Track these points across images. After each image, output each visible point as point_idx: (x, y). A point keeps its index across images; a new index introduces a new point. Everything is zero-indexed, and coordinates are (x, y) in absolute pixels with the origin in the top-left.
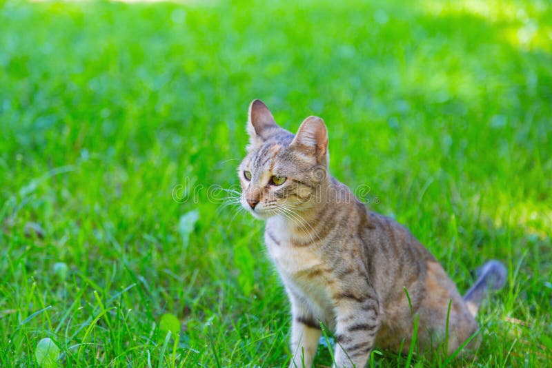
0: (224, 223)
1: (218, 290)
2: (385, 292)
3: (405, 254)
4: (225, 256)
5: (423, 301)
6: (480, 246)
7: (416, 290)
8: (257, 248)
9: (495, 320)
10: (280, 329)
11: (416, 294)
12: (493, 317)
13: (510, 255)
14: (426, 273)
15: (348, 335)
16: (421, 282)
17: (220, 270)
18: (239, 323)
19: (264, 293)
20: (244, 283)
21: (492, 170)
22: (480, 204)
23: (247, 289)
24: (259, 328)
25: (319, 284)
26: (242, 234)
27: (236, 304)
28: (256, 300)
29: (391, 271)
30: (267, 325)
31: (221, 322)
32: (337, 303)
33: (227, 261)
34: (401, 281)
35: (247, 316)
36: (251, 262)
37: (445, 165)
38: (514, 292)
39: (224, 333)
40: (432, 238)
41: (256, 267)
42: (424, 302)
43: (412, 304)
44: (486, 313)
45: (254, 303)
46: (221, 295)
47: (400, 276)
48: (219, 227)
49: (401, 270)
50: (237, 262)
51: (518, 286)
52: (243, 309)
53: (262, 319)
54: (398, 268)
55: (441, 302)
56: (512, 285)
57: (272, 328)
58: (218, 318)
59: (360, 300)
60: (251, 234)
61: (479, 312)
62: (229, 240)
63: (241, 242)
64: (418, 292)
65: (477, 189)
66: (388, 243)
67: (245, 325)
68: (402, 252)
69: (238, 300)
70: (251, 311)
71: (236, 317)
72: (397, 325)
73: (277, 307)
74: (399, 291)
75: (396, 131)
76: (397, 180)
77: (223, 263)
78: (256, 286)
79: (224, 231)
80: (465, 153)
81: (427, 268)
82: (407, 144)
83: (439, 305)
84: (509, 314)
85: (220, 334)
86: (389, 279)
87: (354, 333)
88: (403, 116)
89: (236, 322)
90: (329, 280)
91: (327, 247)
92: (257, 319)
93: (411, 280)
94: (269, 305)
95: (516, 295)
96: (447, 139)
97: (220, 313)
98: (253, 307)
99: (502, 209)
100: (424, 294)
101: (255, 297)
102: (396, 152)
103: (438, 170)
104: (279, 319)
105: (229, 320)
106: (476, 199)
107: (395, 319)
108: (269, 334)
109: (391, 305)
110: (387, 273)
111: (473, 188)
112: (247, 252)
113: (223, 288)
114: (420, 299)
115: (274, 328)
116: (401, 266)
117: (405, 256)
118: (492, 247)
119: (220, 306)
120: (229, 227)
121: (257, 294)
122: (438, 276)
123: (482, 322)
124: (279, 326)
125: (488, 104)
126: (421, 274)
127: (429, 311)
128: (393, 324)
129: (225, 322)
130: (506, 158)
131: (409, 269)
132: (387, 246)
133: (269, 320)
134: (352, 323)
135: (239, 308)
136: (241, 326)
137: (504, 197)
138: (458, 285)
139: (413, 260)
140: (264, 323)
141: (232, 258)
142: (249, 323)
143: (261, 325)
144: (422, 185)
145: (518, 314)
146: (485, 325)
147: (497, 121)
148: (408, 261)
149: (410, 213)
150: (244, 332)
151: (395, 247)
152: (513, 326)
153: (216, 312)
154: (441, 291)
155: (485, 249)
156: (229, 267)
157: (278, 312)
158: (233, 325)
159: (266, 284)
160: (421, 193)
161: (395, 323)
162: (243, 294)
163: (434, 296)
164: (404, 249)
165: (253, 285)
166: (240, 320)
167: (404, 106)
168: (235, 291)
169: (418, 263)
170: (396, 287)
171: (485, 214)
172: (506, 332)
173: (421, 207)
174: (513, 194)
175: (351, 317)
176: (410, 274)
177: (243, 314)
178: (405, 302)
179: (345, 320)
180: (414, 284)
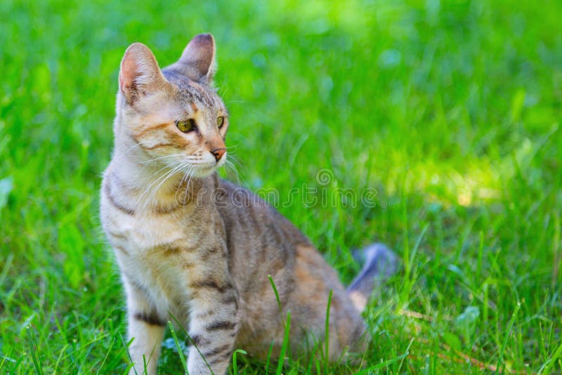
0: (45, 195)
1: (38, 280)
2: (244, 279)
3: (268, 231)
4: (46, 236)
5: (292, 294)
6: (368, 219)
7: (282, 280)
8: (87, 225)
9: (387, 314)
10: (117, 329)
11: (283, 286)
12: (385, 310)
13: (406, 231)
14: (295, 261)
15: (205, 335)
16: (289, 271)
17: (41, 254)
18: (65, 324)
19: (96, 284)
20: (71, 272)
21: (383, 121)
22: (368, 166)
23: (76, 279)
24: (91, 328)
25: (174, 265)
26: (69, 208)
27: (61, 298)
28: (86, 292)
29: (253, 252)
30: (101, 325)
31: (42, 322)
32: (195, 293)
33: (50, 242)
34: (264, 267)
35: (75, 313)
36: (80, 245)
37: (324, 115)
38: (411, 277)
39: (46, 335)
40: (309, 210)
41: (86, 250)
42: (293, 296)
43: (280, 297)
44: (376, 306)
45: (84, 296)
46: (43, 286)
47: (263, 260)
48: (38, 199)
49: (264, 252)
50: (63, 245)
51: (416, 269)
52: (70, 304)
53: (94, 318)
54: (260, 249)
55: (314, 296)
56: (408, 268)
57: (107, 328)
58: (39, 317)
59: (221, 290)
60: (79, 209)
61: (368, 305)
62: (53, 216)
63: (67, 219)
64: (285, 283)
65: (364, 146)
66: (246, 215)
67: (73, 326)
68: (264, 229)
69: (64, 293)
70: (80, 308)
71: (61, 316)
72: (260, 325)
73: (113, 301)
74: (261, 280)
75: (262, 71)
76: (264, 136)
77: (44, 245)
78: (87, 275)
79: (45, 204)
80: (349, 99)
81: (296, 254)
82: (276, 90)
83: (312, 301)
84: (406, 305)
85: (41, 337)
86: (250, 264)
87: (213, 333)
88: (271, 52)
89: (61, 322)
90: (189, 262)
91: (194, 215)
92: (86, 318)
93: (277, 267)
94: (103, 299)
95: (413, 282)
96: (326, 82)
97: (41, 310)
98: (82, 303)
99: (396, 171)
100: (292, 286)
101: (85, 289)
102: (262, 99)
103: (315, 122)
104: (115, 318)
105: (53, 318)
106: (363, 158)
107: (257, 317)
108: (103, 335)
109: (252, 300)
110: (247, 254)
111: (360, 145)
112: (75, 232)
113: (44, 277)
114: (289, 292)
115: (109, 329)
116: (265, 246)
117: (268, 235)
118: (384, 221)
119: (40, 302)
120: (51, 199)
121: (87, 285)
122: (312, 264)
123: (371, 316)
124: (115, 327)
125: (378, 36)
126: (288, 261)
127: (300, 308)
128: (254, 325)
129: (48, 321)
130: (400, 104)
131: (273, 252)
132: (246, 219)
133: (104, 318)
134: (211, 320)
135: (65, 303)
136: (69, 326)
137: (398, 157)
138: (341, 270)
139: (278, 241)
140: (97, 322)
141: (56, 240)
142: (78, 323)
143: (93, 325)
144: (295, 141)
145: (417, 306)
146: (375, 321)
147: (389, 58)
148: (272, 241)
149: (280, 178)
150: (73, 335)
151: (255, 222)
152: (410, 321)
153: (36, 308)
154: (313, 283)
155: (374, 223)
156: (53, 251)
157: (114, 308)
158: (58, 325)
159: (99, 271)
160: (295, 152)
161: (257, 322)
162: (70, 286)
163: (305, 289)
164: (266, 226)
165: (82, 273)
166: (67, 318)
167: (273, 39)
168: (61, 281)
169: (284, 246)
170: (258, 275)
171: (376, 177)
172: (400, 329)
173: (294, 170)
174: (410, 153)
175: (211, 313)
176: (275, 259)
177: (70, 310)
178: (270, 295)
179: (203, 316)
180: (281, 272)
